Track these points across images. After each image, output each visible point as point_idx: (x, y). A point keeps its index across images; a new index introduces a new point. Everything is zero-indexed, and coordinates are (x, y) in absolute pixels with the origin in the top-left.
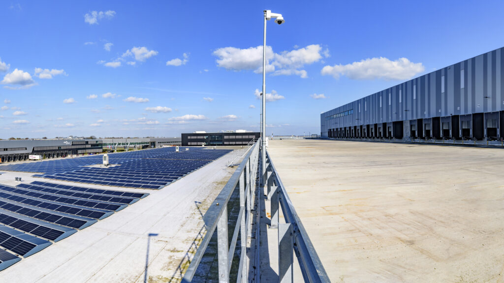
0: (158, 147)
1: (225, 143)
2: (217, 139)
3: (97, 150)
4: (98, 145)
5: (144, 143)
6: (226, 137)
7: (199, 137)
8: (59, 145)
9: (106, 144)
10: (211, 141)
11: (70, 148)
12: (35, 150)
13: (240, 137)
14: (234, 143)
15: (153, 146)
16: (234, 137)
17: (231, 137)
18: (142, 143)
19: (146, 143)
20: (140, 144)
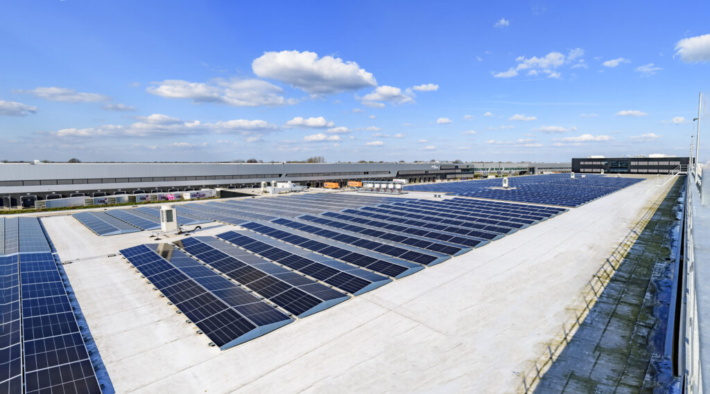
0: (537, 173)
1: (632, 171)
2: (620, 165)
3: (468, 176)
4: (469, 170)
5: (521, 169)
6: (633, 163)
7: (595, 163)
8: (426, 169)
9: (477, 169)
10: (611, 168)
11: (438, 172)
12: (400, 173)
13: (656, 163)
14: (645, 171)
15: (531, 173)
16: (645, 163)
17: (641, 163)
18: (519, 169)
19: (523, 169)
20: (516, 169)
